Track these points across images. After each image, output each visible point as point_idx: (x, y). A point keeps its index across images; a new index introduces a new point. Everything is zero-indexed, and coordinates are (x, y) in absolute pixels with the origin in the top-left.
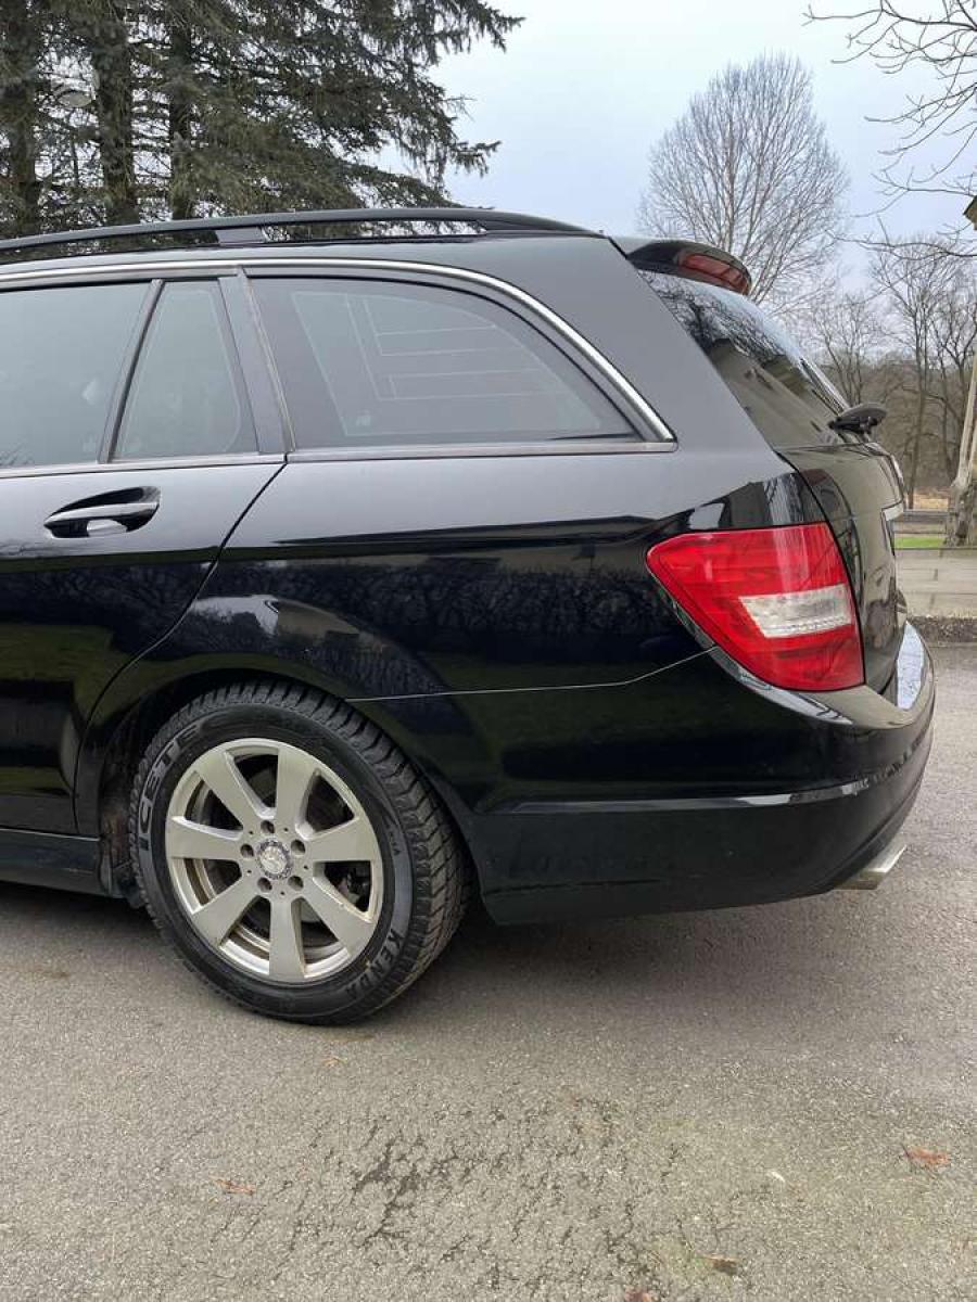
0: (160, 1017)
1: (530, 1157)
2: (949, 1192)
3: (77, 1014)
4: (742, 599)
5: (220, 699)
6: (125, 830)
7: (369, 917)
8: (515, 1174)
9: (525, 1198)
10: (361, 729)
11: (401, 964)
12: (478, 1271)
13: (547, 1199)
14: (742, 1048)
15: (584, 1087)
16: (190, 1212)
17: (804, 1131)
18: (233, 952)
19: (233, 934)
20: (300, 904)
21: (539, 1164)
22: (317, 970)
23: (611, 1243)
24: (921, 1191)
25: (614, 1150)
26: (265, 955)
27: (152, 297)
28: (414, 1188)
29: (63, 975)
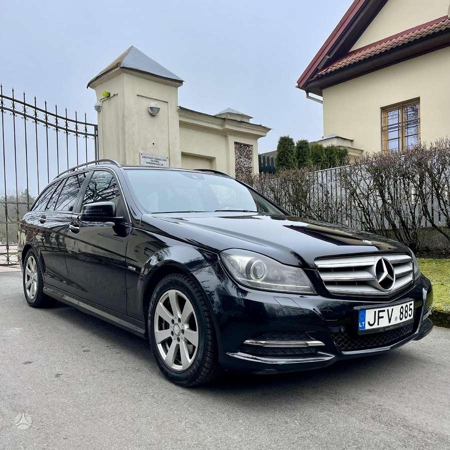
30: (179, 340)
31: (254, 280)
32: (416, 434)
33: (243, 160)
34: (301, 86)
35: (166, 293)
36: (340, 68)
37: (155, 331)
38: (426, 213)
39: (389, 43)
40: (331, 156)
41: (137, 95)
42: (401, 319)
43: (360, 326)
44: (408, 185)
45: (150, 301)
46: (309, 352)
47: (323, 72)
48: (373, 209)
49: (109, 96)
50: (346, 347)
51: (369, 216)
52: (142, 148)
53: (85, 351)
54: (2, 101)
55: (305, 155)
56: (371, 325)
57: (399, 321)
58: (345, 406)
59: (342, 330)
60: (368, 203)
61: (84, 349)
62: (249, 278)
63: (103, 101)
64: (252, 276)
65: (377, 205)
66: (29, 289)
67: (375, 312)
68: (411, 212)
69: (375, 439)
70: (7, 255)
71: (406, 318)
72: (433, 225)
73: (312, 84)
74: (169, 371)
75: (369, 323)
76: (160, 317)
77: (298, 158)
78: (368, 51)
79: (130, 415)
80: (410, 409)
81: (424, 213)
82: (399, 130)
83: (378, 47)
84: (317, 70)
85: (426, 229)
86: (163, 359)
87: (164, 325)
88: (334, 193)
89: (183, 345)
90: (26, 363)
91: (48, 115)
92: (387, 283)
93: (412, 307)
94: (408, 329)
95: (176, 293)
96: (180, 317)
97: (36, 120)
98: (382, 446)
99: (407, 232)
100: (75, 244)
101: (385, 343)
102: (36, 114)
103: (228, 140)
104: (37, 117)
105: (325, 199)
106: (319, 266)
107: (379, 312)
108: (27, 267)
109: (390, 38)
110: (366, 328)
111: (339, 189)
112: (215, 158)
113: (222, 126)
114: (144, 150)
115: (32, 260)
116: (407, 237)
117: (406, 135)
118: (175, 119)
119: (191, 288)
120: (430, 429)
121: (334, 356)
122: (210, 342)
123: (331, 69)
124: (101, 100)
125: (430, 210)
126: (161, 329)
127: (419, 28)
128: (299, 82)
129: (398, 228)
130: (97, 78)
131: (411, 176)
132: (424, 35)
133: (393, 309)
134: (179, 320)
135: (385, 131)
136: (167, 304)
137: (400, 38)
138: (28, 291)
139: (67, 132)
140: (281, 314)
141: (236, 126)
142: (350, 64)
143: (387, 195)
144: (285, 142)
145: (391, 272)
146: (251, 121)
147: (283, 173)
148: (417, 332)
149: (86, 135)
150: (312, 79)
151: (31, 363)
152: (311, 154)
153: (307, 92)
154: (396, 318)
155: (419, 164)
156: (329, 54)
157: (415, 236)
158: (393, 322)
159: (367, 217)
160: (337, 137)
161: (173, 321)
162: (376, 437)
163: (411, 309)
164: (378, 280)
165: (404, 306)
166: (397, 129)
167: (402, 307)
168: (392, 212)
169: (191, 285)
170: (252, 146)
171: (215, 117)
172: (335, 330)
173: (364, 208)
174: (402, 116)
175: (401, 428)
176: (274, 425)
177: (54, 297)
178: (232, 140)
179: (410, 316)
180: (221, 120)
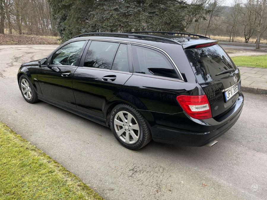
0: (112, 144)
1: (152, 172)
2: (205, 190)
3: (102, 141)
4: (189, 106)
5: (121, 105)
6: (109, 119)
7: (138, 137)
8: (149, 174)
9: (149, 177)
10: (138, 113)
11: (141, 144)
12: (140, 183)
13: (152, 177)
14: (187, 165)
15: (162, 165)
16: (111, 169)
17: (189, 178)
18: (121, 138)
19: (121, 135)
20: (129, 133)
21: (153, 173)
22: (131, 143)
23: (157, 184)
24: (201, 189)
25: (162, 174)
26: (125, 139)
27: (119, 45)
28: (136, 172)
29: (101, 136)
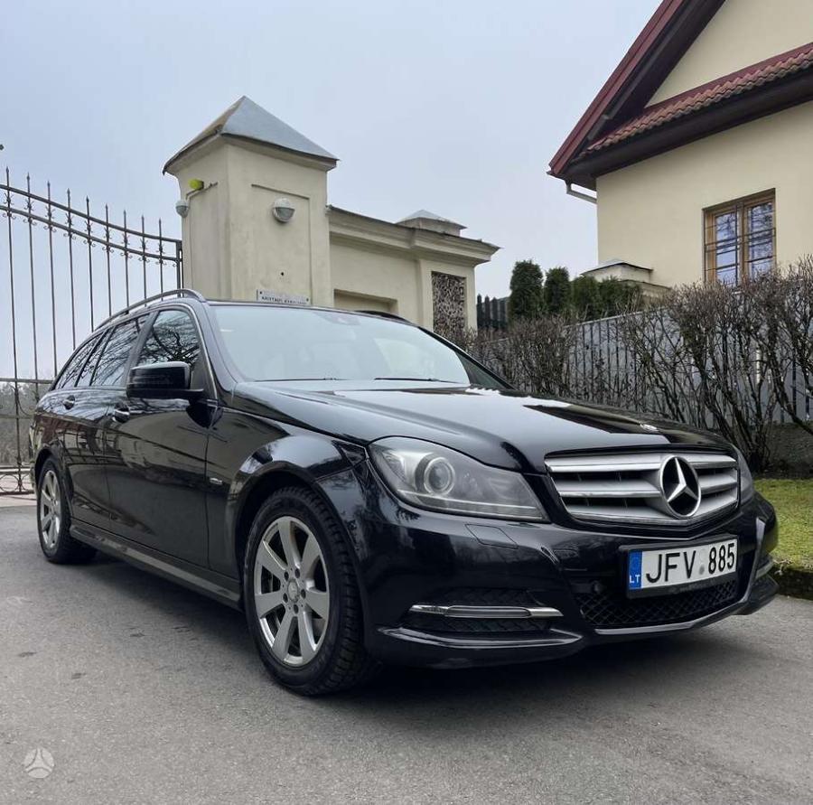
30: (296, 609)
31: (431, 494)
32: (730, 780)
33: (447, 305)
34: (556, 172)
35: (274, 523)
36: (629, 137)
37: (256, 595)
38: (782, 398)
39: (718, 89)
40: (611, 297)
41: (253, 185)
42: (711, 572)
43: (631, 582)
44: (748, 344)
45: (246, 540)
46: (533, 628)
47: (597, 145)
48: (684, 391)
49: (201, 188)
50: (605, 622)
51: (677, 403)
52: (262, 282)
53: (134, 635)
54: (8, 197)
55: (562, 296)
56: (651, 580)
57: (707, 576)
58: (601, 730)
59: (597, 589)
60: (675, 380)
61: (134, 632)
62: (421, 490)
63: (190, 196)
64: (426, 486)
65: (691, 383)
66: (47, 530)
67: (660, 556)
68: (753, 395)
69: (649, 786)
70: (17, 476)
71: (721, 569)
72: (796, 420)
73: (577, 168)
74: (279, 668)
75: (648, 576)
76: (263, 568)
77: (550, 301)
78: (680, 105)
79: (197, 743)
80: (724, 736)
81: (777, 397)
82: (737, 249)
83: (698, 97)
84: (586, 142)
85: (782, 426)
86: (269, 645)
87: (270, 583)
88: (614, 363)
89: (304, 617)
90: (22, 655)
91: (91, 222)
92: (684, 503)
93: (734, 550)
94: (728, 593)
95: (292, 522)
96: (299, 567)
97: (70, 231)
98: (663, 798)
99: (747, 432)
100: (136, 449)
101: (682, 616)
102: (70, 221)
103: (420, 268)
104: (72, 227)
105: (596, 373)
106: (554, 469)
107: (668, 556)
108: (43, 492)
109: (721, 81)
110: (643, 587)
111: (622, 353)
112: (395, 301)
113: (409, 241)
114: (265, 286)
115: (52, 477)
116: (746, 441)
117: (750, 259)
118: (322, 231)
119: (316, 512)
120: (758, 771)
121: (580, 637)
122: (349, 610)
123: (611, 139)
124: (188, 195)
125: (789, 392)
126: (265, 590)
127: (773, 61)
128: (553, 164)
129: (731, 425)
130: (181, 154)
131: (752, 328)
132: (782, 73)
133: (695, 552)
134: (297, 573)
135: (710, 252)
136: (276, 545)
137: (738, 81)
138: (44, 534)
139: (126, 255)
140: (482, 558)
141: (433, 242)
142: (646, 130)
143: (709, 365)
144: (525, 273)
145: (692, 483)
146: (463, 234)
147: (519, 326)
148: (745, 598)
149: (161, 258)
150: (577, 159)
151: (32, 654)
152: (572, 294)
153: (569, 184)
154: (702, 570)
155: (769, 305)
156: (607, 112)
157: (761, 439)
158: (695, 577)
159: (674, 406)
160: (623, 264)
161: (286, 575)
162: (653, 784)
163: (731, 554)
164: (668, 497)
165: (718, 546)
166: (734, 248)
167: (714, 549)
168: (719, 396)
169: (317, 505)
170: (464, 278)
171: (396, 226)
172: (583, 588)
173: (666, 388)
174: (743, 225)
175: (703, 768)
176: (463, 761)
177: (89, 543)
178: (427, 268)
179: (730, 567)
180: (405, 231)
